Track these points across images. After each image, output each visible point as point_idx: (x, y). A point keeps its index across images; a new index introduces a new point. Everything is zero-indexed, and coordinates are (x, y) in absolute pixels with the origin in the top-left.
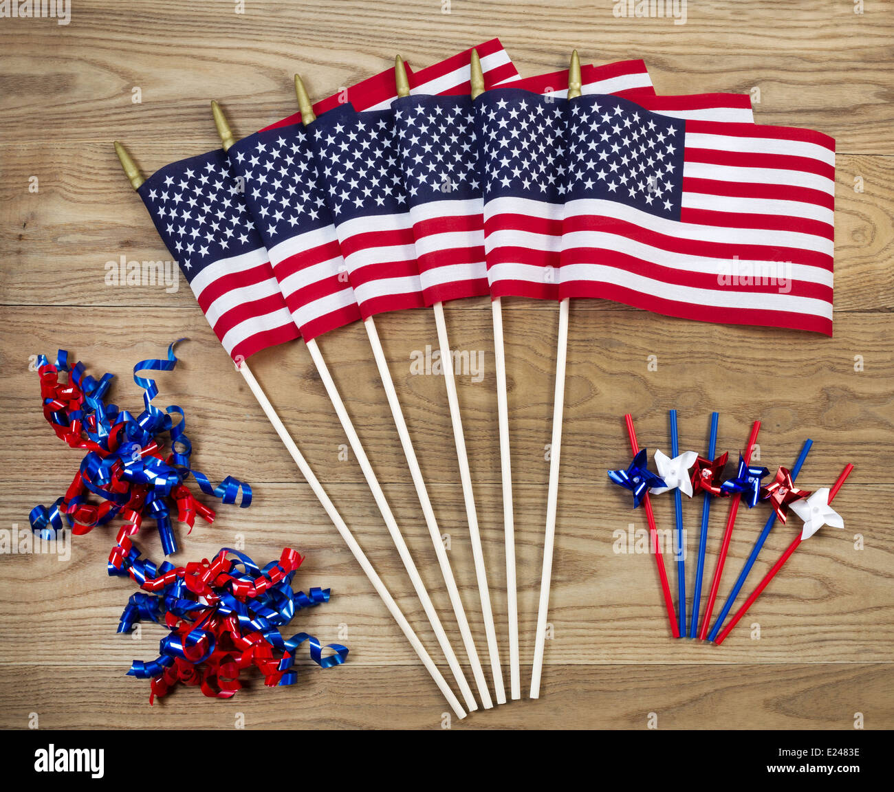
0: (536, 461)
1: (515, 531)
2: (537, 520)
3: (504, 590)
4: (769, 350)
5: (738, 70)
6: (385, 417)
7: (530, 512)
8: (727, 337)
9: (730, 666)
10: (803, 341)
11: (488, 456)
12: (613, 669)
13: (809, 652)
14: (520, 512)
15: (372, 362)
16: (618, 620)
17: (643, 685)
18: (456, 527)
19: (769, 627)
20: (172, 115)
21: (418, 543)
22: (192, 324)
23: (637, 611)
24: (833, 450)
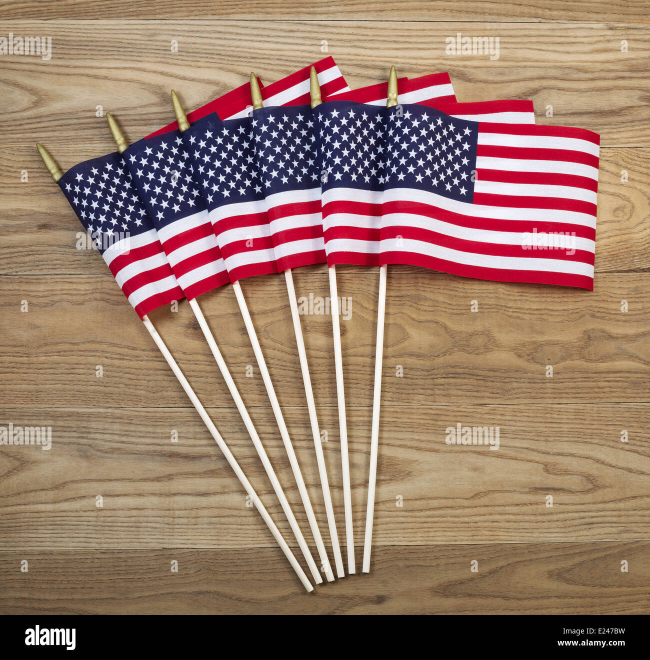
0: (363, 389)
1: (349, 442)
2: (364, 434)
3: (341, 488)
4: (542, 302)
5: (524, 80)
6: (249, 357)
7: (360, 428)
8: (508, 293)
9: (519, 545)
10: (570, 295)
11: (327, 385)
12: (427, 548)
13: (581, 533)
14: (352, 427)
15: (239, 314)
16: (430, 509)
17: (452, 561)
18: (304, 440)
19: (548, 514)
20: (75, 124)
21: (276, 453)
22: (99, 287)
23: (444, 502)
24: (593, 378)
